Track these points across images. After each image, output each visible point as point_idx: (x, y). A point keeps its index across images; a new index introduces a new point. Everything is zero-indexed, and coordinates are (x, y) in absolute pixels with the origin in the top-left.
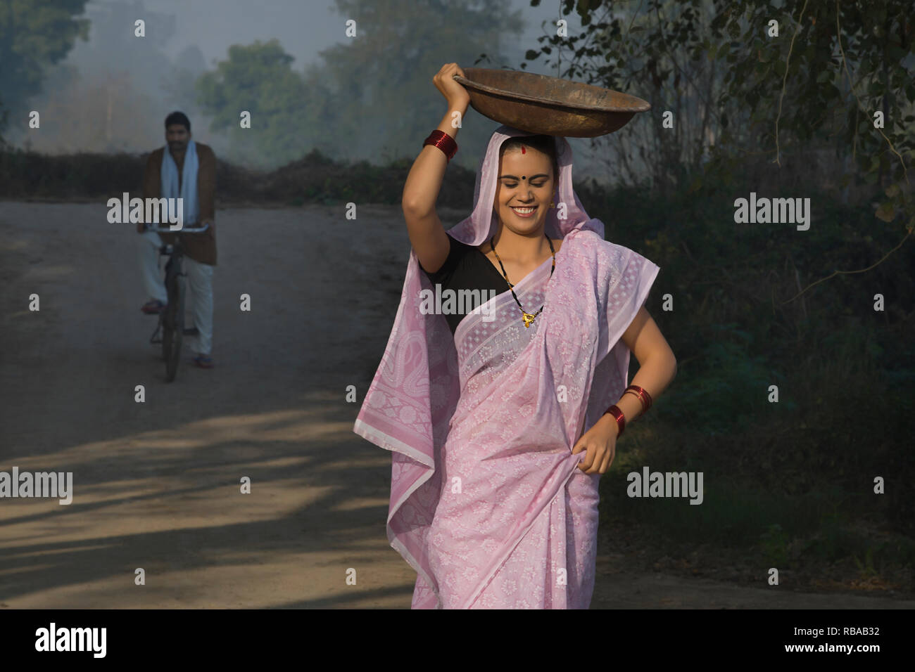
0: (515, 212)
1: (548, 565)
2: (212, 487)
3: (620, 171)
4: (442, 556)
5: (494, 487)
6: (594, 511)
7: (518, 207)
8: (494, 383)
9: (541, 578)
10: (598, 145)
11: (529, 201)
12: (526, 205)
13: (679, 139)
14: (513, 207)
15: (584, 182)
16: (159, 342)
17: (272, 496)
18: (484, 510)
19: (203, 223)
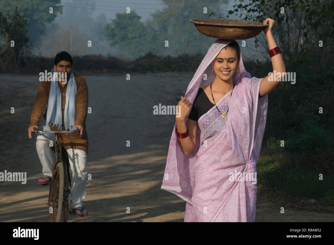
0: (222, 73)
1: (239, 209)
2: (115, 182)
3: (267, 56)
4: (198, 207)
5: (218, 181)
6: (255, 187)
7: (223, 71)
8: (214, 141)
9: (237, 215)
10: (258, 46)
11: (227, 69)
12: (227, 70)
13: (289, 43)
14: (221, 71)
15: (253, 60)
17: (137, 185)
18: (214, 189)
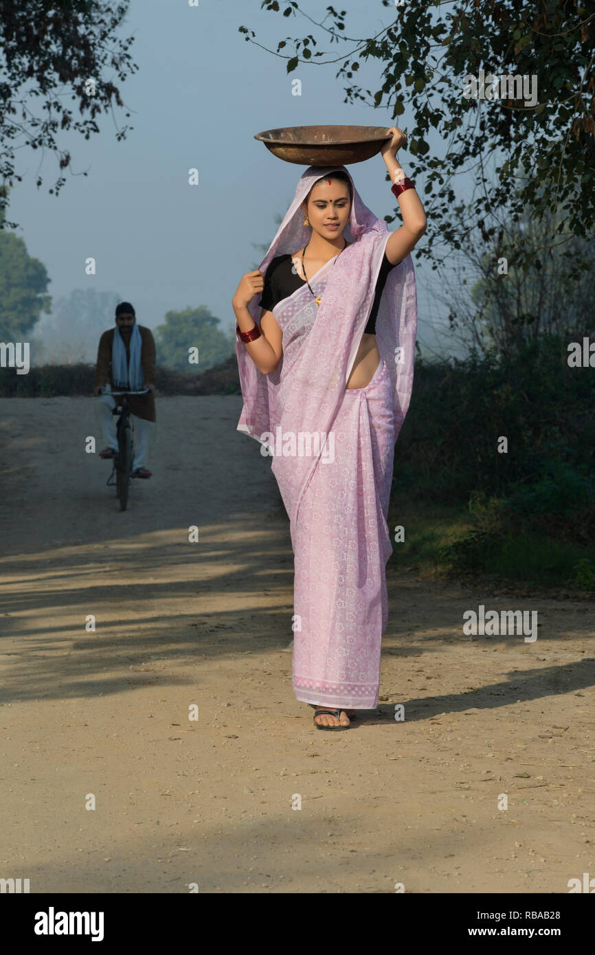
15: (448, 359)
16: (113, 484)
19: (145, 387)
